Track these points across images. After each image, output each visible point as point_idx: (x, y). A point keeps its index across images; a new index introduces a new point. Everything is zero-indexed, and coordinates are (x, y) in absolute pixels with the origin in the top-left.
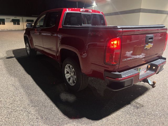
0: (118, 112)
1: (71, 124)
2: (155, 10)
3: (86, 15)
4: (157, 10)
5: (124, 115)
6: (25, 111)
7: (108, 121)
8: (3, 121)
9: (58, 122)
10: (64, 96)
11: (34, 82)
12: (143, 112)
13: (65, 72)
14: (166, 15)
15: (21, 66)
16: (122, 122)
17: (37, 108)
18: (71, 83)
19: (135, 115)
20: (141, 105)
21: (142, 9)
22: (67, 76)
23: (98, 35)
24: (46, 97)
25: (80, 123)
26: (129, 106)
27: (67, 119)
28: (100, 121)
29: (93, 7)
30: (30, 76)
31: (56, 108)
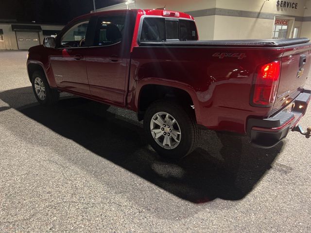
0: (261, 182)
1: (203, 212)
2: (237, 11)
3: (171, 23)
4: (241, 11)
5: (274, 186)
6: (108, 203)
7: (256, 198)
8: (81, 227)
9: (180, 212)
10: (161, 169)
11: (88, 151)
12: (297, 177)
13: (152, 127)
14: (255, 19)
15: (39, 124)
16: (277, 196)
17: (128, 194)
18: (168, 145)
19: (289, 184)
20: (287, 167)
21: (218, 9)
22: (157, 134)
23: (237, 58)
24: (130, 174)
25: (217, 207)
26: (272, 171)
27: (191, 205)
28: (245, 200)
29: (127, 3)
30: (71, 141)
31: (162, 191)
